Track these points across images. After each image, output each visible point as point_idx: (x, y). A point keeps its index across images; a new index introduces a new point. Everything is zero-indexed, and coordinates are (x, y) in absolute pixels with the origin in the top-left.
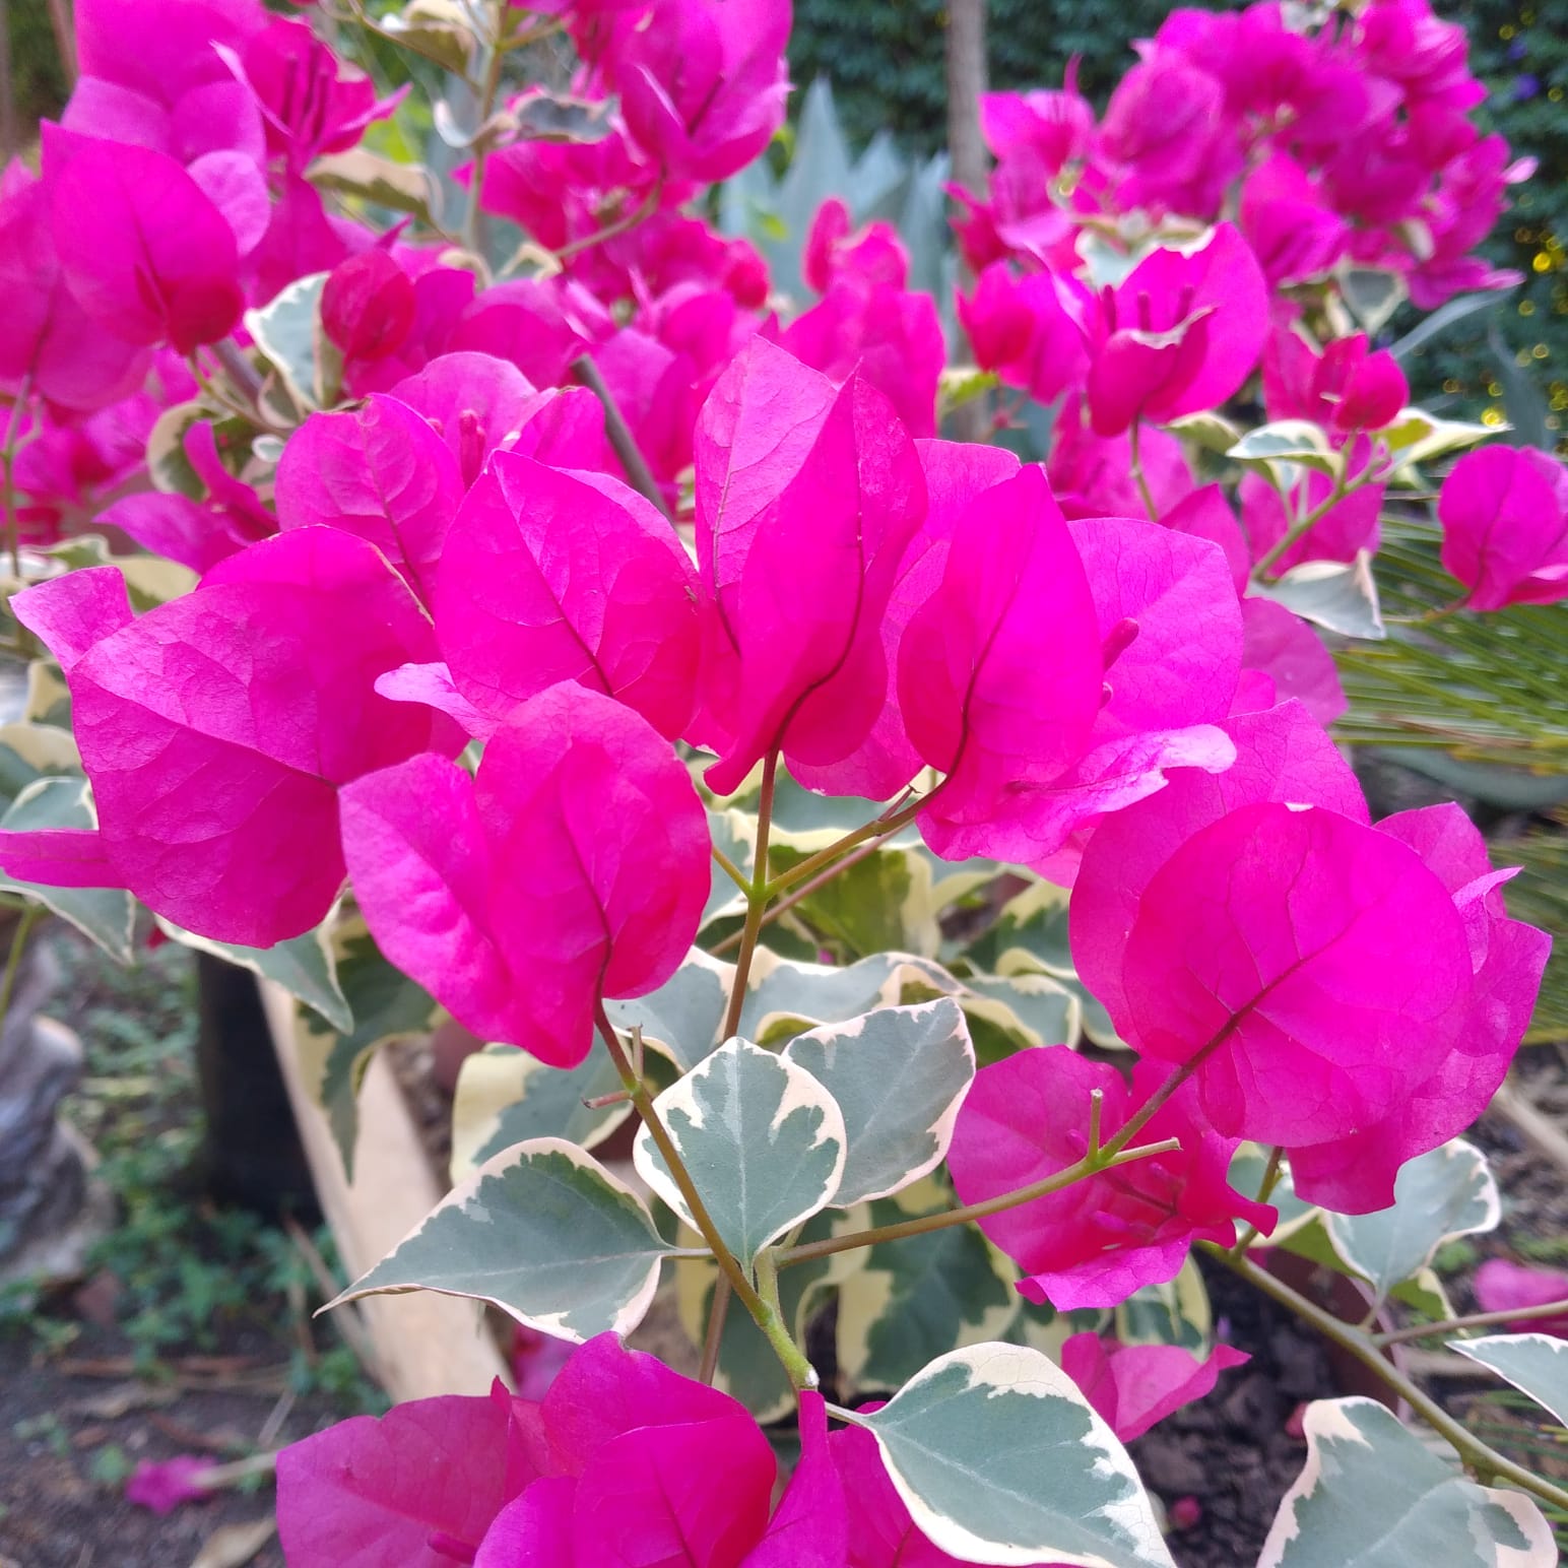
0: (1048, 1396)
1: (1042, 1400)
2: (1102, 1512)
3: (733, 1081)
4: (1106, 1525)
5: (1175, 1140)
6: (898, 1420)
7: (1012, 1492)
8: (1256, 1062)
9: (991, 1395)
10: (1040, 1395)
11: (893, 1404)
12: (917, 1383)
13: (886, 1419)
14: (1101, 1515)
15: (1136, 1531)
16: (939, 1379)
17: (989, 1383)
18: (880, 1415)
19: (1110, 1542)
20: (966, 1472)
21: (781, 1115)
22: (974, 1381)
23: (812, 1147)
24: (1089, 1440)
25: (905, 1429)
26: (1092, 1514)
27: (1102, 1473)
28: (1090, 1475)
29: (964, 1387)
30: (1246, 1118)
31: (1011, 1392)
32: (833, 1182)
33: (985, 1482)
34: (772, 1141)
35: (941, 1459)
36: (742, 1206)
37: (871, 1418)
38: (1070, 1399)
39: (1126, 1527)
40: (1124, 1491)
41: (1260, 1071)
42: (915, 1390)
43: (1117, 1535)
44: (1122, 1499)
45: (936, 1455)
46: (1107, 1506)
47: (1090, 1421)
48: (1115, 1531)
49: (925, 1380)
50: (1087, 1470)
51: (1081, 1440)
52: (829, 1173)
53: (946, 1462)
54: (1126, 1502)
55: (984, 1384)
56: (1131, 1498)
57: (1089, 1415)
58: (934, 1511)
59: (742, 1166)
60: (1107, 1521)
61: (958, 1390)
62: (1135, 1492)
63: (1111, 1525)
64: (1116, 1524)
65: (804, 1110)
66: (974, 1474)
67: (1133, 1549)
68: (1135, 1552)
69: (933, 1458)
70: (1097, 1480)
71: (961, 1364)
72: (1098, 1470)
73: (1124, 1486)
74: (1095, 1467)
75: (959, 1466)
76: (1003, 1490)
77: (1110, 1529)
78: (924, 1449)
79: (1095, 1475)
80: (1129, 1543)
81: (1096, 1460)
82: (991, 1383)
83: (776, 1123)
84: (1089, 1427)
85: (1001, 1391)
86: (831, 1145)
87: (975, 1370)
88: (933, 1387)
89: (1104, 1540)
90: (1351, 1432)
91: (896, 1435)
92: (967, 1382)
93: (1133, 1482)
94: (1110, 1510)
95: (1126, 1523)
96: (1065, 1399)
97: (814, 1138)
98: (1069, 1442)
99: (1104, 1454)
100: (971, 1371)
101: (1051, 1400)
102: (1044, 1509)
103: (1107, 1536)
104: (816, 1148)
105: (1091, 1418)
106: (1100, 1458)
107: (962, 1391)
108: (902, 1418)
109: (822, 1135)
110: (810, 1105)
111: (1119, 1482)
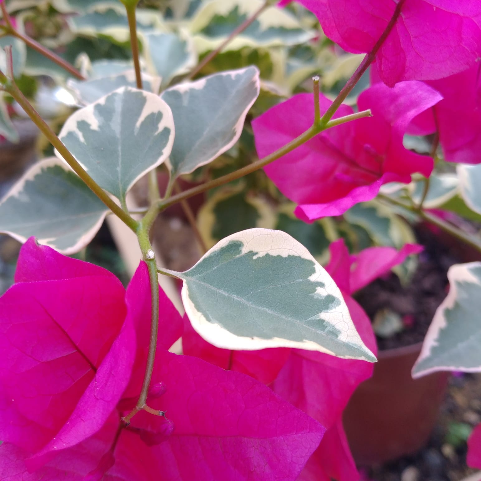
0: (289, 256)
1: (286, 258)
2: (319, 316)
3: (118, 106)
4: (321, 324)
5: (369, 111)
6: (200, 274)
7: (265, 308)
8: (412, 32)
9: (255, 257)
10: (285, 255)
11: (197, 266)
12: (212, 253)
13: (192, 274)
14: (318, 319)
15: (339, 326)
16: (223, 251)
17: (253, 251)
18: (190, 272)
19: (323, 333)
20: (239, 300)
21: (142, 119)
22: (245, 250)
23: (156, 133)
24: (313, 278)
25: (204, 279)
26: (313, 318)
27: (320, 296)
28: (313, 297)
29: (239, 254)
30: (407, 68)
31: (267, 255)
32: (167, 151)
33: (249, 304)
34: (136, 134)
35: (224, 293)
36: (119, 169)
37: (185, 274)
38: (303, 257)
39: (333, 324)
40: (333, 304)
41: (415, 37)
42: (210, 258)
43: (327, 329)
44: (331, 309)
45: (221, 291)
46: (322, 313)
47: (314, 268)
48: (326, 327)
49: (216, 251)
50: (311, 294)
51: (309, 278)
52: (164, 145)
53: (226, 294)
54: (334, 310)
55: (251, 252)
56: (337, 308)
57: (314, 264)
58: (208, 320)
59: (120, 148)
60: (323, 321)
61: (235, 255)
62: (340, 304)
63: (324, 323)
64: (328, 323)
65: (153, 114)
66: (243, 300)
67: (337, 336)
68: (339, 338)
69: (220, 293)
70: (317, 299)
71: (237, 241)
72: (318, 294)
73: (333, 301)
74: (316, 293)
75: (235, 297)
76: (260, 308)
77: (324, 326)
78: (214, 289)
79: (316, 297)
80: (335, 333)
81: (317, 288)
82: (255, 250)
83: (138, 124)
84: (313, 271)
85: (261, 255)
86: (167, 131)
87: (245, 244)
88: (220, 255)
89: (319, 332)
90: (472, 278)
91: (198, 281)
92: (241, 251)
93: (338, 300)
94: (323, 315)
95: (333, 322)
96: (300, 257)
97: (157, 128)
98: (301, 280)
99: (322, 285)
100: (243, 245)
101: (291, 258)
102: (284, 317)
103: (321, 330)
104: (158, 134)
105: (315, 266)
106: (319, 287)
107: (238, 256)
108: (202, 273)
109: (161, 126)
110: (156, 111)
111: (330, 300)
